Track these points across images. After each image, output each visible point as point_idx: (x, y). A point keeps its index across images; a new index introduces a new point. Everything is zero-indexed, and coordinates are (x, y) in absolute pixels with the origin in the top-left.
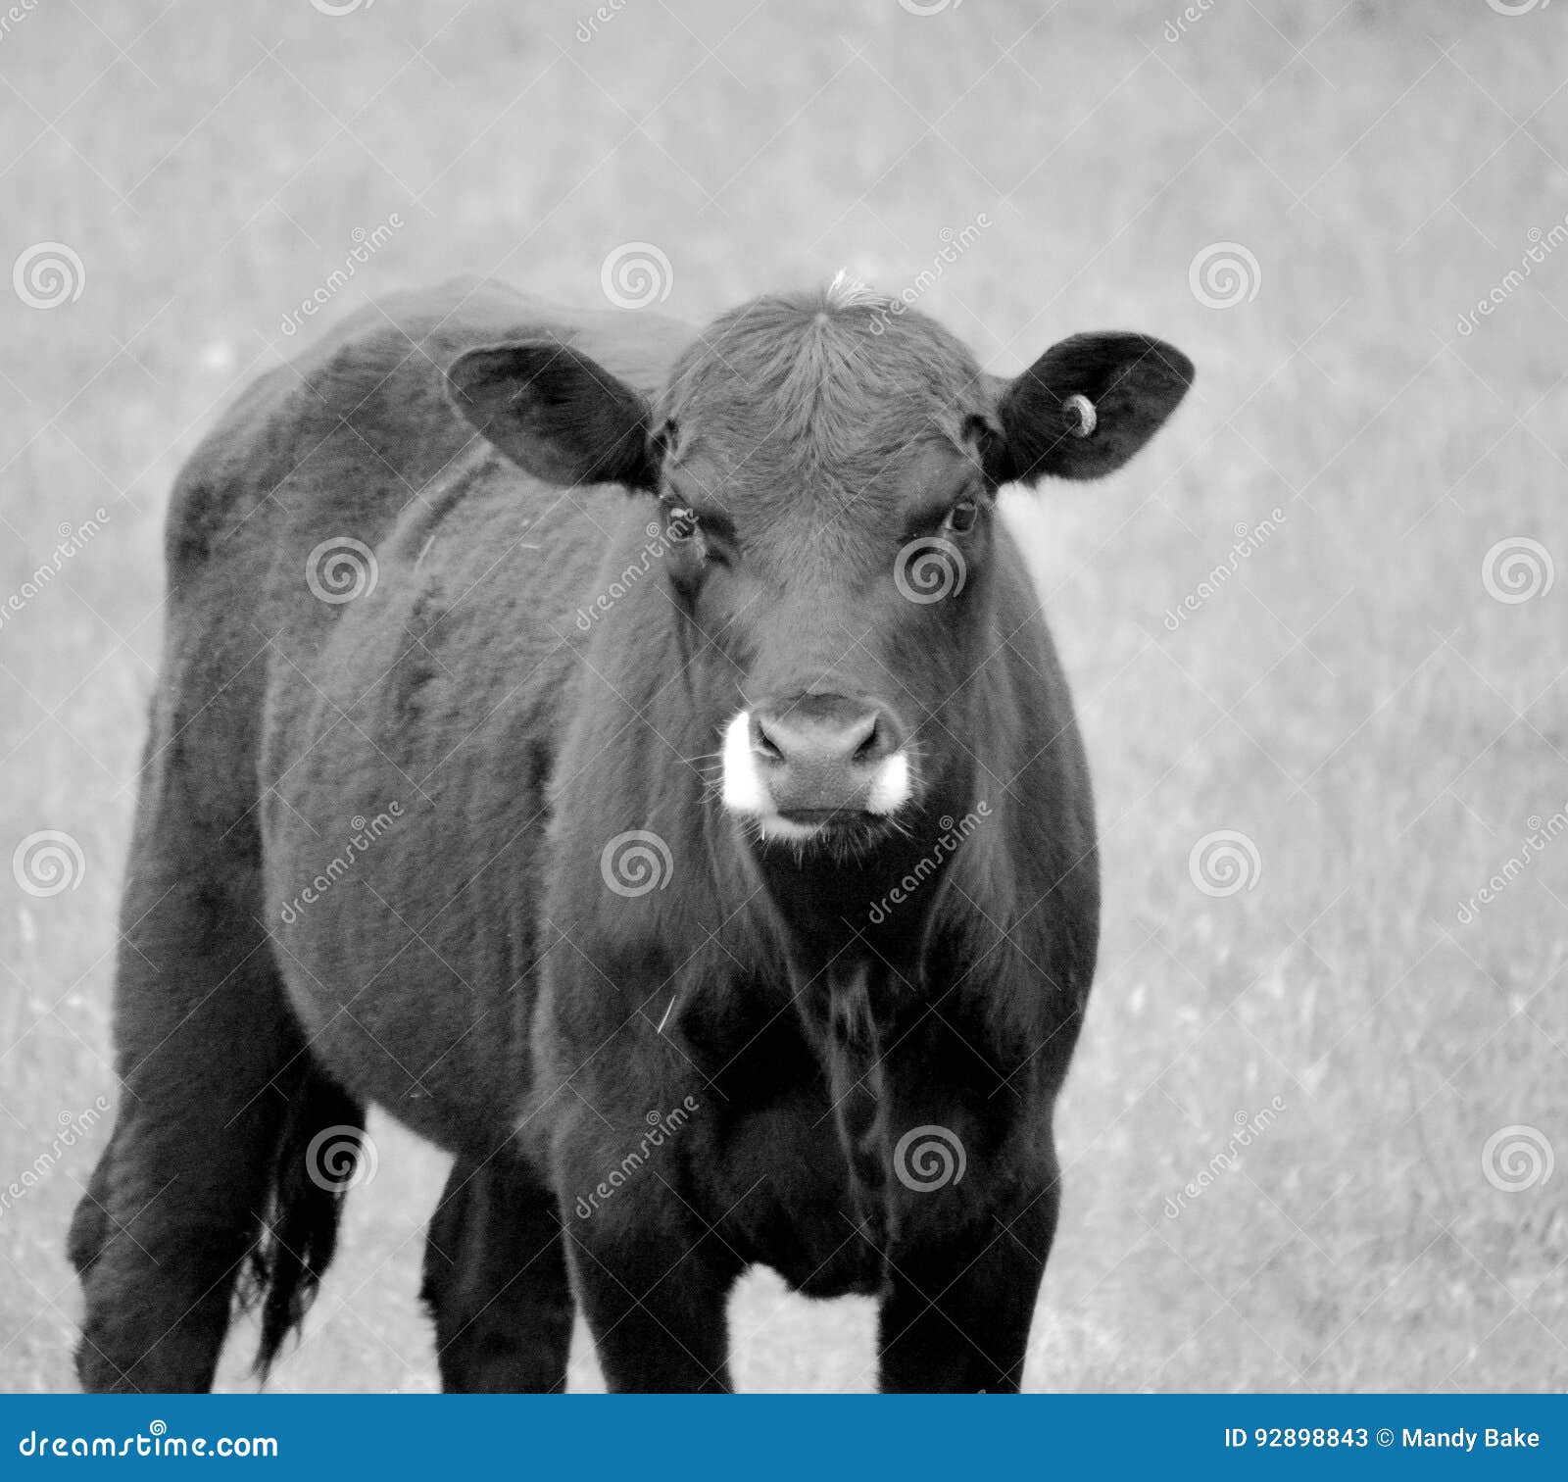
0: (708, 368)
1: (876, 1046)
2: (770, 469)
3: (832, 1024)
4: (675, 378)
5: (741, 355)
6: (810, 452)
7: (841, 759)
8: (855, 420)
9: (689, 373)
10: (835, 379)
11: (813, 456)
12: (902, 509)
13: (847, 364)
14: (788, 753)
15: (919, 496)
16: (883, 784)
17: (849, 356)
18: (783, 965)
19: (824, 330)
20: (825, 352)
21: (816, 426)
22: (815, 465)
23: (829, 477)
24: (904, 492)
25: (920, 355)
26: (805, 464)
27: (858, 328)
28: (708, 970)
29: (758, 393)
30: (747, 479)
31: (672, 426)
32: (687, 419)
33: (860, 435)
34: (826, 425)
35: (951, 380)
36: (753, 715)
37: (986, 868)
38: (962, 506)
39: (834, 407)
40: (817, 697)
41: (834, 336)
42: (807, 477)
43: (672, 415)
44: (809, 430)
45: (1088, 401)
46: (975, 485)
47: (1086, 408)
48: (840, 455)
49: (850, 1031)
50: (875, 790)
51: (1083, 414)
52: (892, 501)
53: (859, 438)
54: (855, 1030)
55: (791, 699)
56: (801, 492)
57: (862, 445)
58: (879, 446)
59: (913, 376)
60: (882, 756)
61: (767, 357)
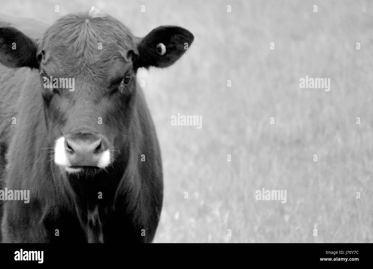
0: (54, 36)
1: (101, 229)
2: (72, 66)
3: (88, 223)
4: (45, 38)
5: (64, 32)
6: (83, 61)
7: (91, 152)
8: (96, 52)
9: (49, 37)
10: (90, 40)
11: (84, 62)
12: (109, 78)
13: (94, 36)
14: (75, 150)
15: (114, 75)
16: (102, 159)
17: (94, 32)
18: (74, 206)
19: (88, 25)
20: (88, 31)
21: (85, 54)
22: (84, 65)
23: (88, 69)
24: (110, 73)
25: (115, 32)
26: (81, 65)
27: (97, 24)
28: (51, 207)
29: (68, 43)
30: (65, 69)
31: (43, 52)
32: (48, 51)
33: (98, 57)
34: (88, 53)
35: (124, 40)
36: (66, 139)
37: (133, 177)
38: (127, 77)
39: (91, 48)
40: (84, 134)
41: (91, 27)
42: (82, 69)
43: (44, 49)
44: (83, 55)
45: (164, 45)
46: (131, 71)
47: (163, 47)
48: (92, 62)
49: (93, 225)
50: (100, 161)
51: (162, 49)
52: (106, 76)
53: (97, 57)
54: (95, 224)
55: (77, 135)
56: (80, 73)
57: (98, 60)
58: (103, 60)
59: (113, 39)
60: (102, 151)
61: (71, 32)
